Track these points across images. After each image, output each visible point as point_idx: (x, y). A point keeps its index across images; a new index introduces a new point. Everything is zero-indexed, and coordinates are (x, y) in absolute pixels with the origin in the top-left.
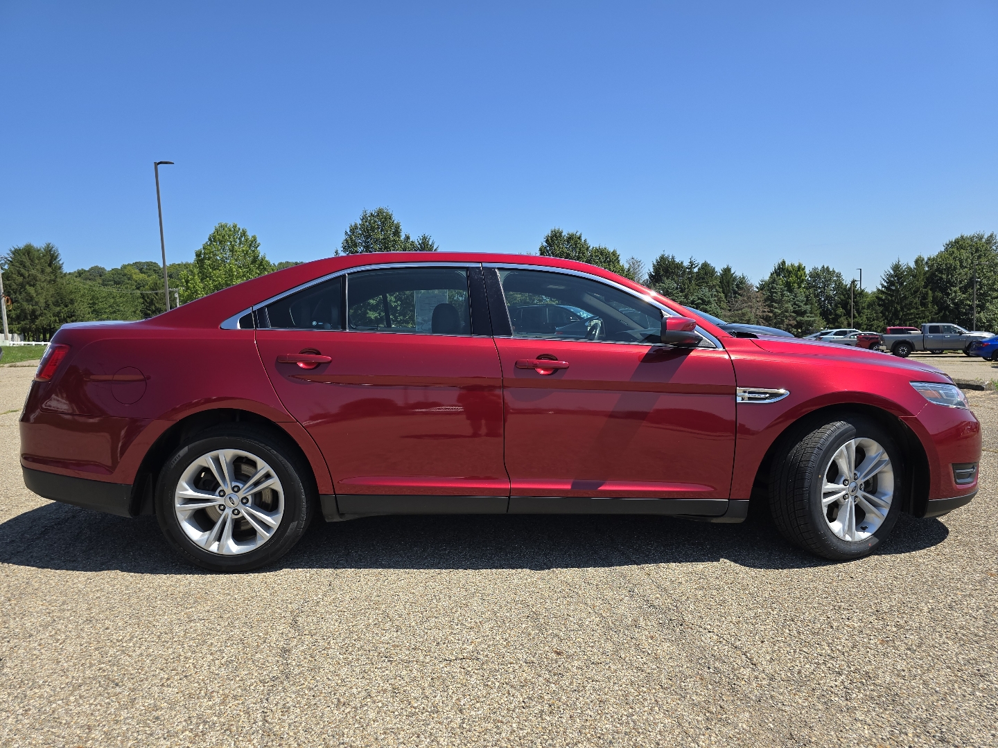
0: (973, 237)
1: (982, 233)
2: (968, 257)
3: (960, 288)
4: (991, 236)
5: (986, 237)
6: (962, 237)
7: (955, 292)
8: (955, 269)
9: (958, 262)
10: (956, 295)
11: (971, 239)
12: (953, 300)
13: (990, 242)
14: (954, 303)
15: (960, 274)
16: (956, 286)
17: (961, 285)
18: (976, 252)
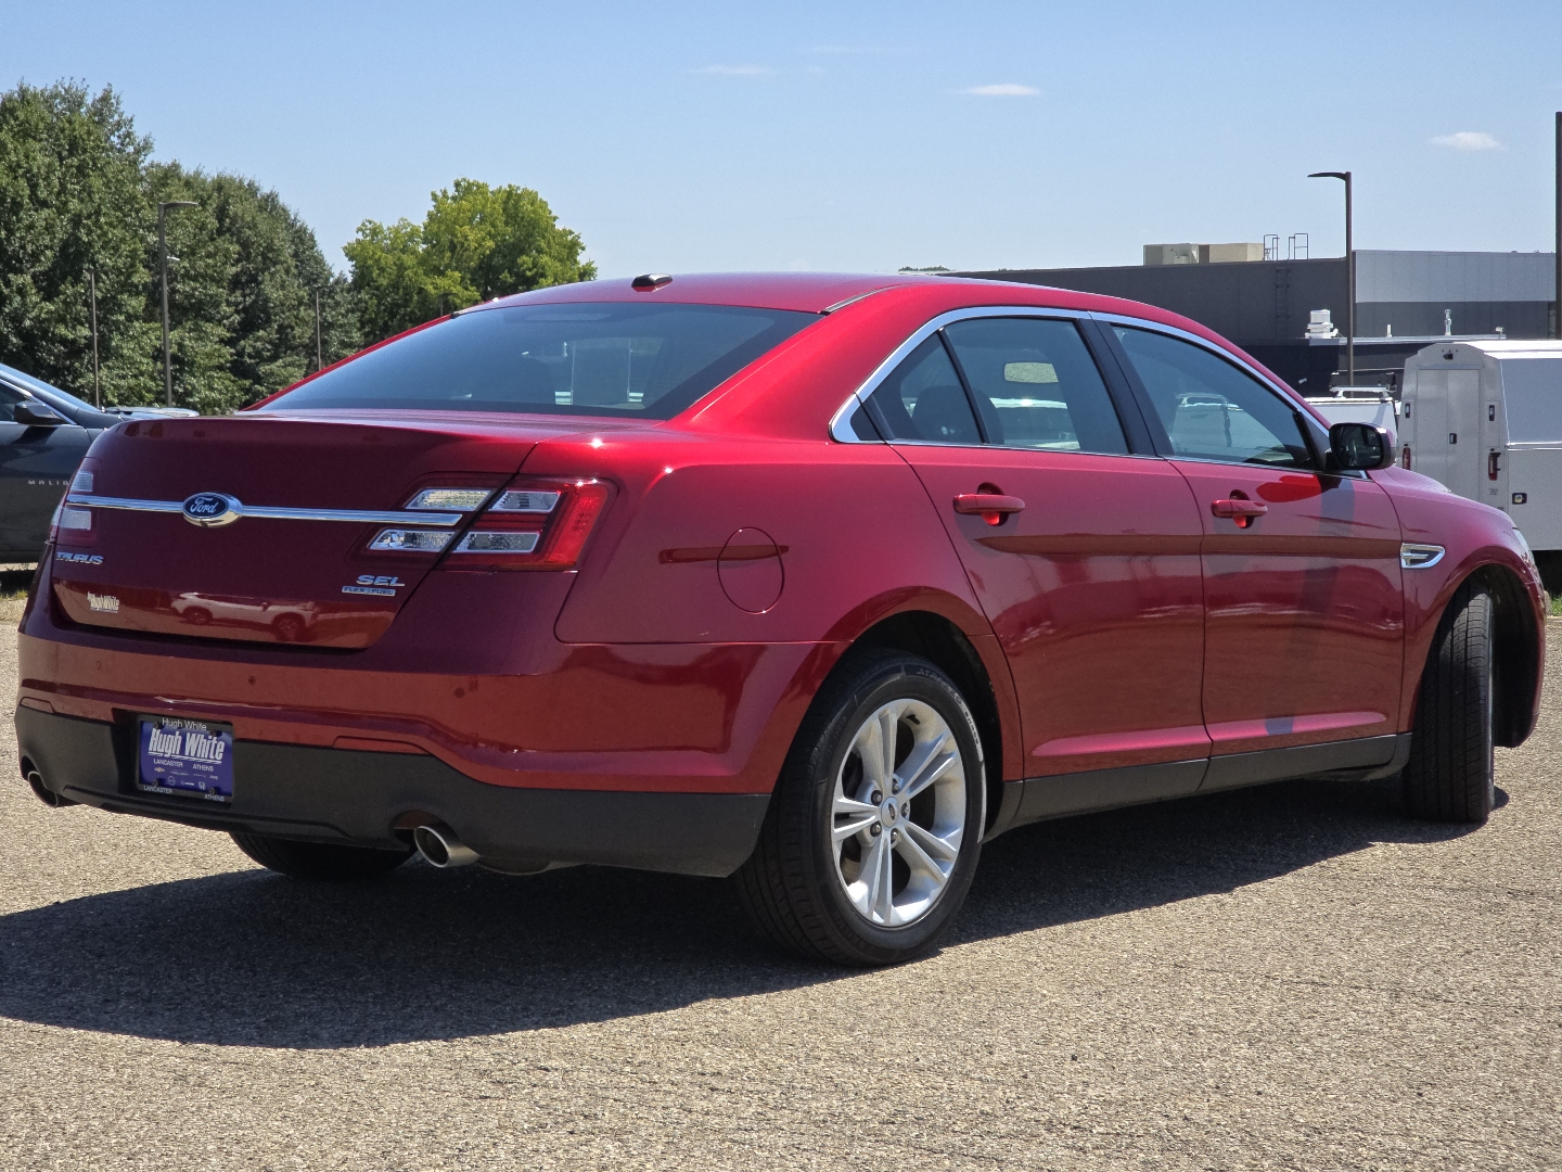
0: (55, 96)
1: (78, 85)
2: (50, 168)
3: (34, 276)
4: (105, 99)
5: (89, 100)
6: (23, 92)
7: (21, 291)
8: (16, 206)
9: (22, 182)
10: (24, 304)
11: (49, 100)
12: (16, 319)
13: (102, 122)
14: (20, 333)
15: (31, 227)
16: (21, 272)
17: (38, 268)
18: (71, 153)
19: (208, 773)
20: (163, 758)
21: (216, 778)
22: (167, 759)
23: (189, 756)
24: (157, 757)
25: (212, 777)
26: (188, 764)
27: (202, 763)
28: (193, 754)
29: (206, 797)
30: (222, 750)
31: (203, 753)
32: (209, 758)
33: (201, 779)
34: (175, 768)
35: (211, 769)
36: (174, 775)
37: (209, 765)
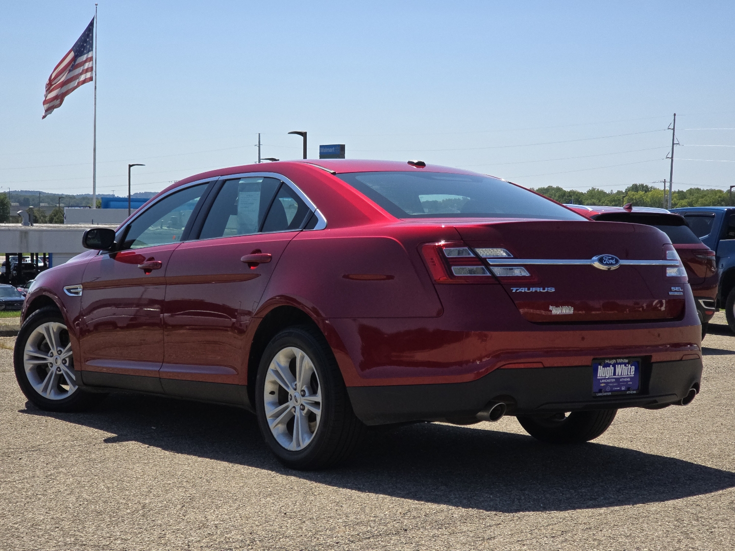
19: (627, 381)
20: (605, 379)
21: (631, 383)
22: (607, 379)
23: (618, 375)
24: (602, 379)
25: (629, 383)
26: (617, 380)
27: (624, 378)
28: (620, 374)
29: (627, 393)
30: (634, 370)
31: (625, 373)
32: (628, 375)
33: (623, 385)
34: (611, 382)
35: (629, 379)
36: (609, 386)
37: (628, 378)
